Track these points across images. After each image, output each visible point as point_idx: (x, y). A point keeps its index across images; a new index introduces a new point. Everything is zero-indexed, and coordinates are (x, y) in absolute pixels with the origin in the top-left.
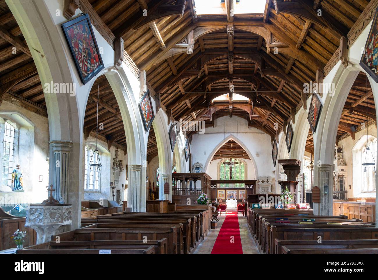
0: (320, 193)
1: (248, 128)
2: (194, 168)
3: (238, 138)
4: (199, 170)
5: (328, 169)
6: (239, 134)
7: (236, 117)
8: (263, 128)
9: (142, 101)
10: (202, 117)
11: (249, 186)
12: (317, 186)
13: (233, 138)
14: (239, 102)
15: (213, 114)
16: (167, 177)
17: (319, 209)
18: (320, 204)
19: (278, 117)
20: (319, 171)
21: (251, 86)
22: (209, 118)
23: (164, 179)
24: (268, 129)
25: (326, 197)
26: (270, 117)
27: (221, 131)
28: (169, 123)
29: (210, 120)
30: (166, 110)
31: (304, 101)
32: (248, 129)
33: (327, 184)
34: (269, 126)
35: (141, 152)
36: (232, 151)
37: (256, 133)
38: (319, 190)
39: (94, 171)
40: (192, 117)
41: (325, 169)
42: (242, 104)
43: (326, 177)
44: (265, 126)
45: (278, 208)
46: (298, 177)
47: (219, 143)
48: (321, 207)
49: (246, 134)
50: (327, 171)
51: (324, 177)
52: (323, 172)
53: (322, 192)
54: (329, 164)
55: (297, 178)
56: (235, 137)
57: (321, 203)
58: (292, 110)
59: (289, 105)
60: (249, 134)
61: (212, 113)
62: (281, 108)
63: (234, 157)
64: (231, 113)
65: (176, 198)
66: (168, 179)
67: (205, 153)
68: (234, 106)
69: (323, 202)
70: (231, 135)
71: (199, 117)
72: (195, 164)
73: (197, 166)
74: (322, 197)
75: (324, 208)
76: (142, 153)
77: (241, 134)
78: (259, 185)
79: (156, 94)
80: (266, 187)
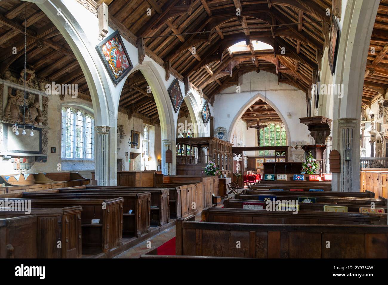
0: (340, 159)
1: (279, 84)
2: (216, 133)
3: (267, 97)
4: (223, 135)
5: (352, 125)
6: (268, 93)
7: (264, 72)
8: (295, 84)
9: (105, 44)
10: (220, 72)
11: (281, 153)
12: (337, 150)
13: (261, 97)
14: (262, 52)
15: (233, 69)
16: (170, 144)
17: (338, 182)
18: (340, 174)
19: (306, 65)
20: (338, 129)
21: (270, 28)
22: (228, 74)
23: (166, 146)
24: (302, 84)
25: (348, 165)
26: (299, 67)
27: (247, 90)
28: (167, 78)
29: (229, 76)
30: (163, 62)
31: (325, 35)
32: (278, 86)
33: (350, 146)
34: (302, 80)
35: (108, 110)
36: (269, 115)
37: (289, 90)
38: (339, 155)
39: (84, 138)
40: (207, 73)
41: (348, 125)
42: (267, 55)
43: (349, 136)
44: (298, 81)
45: (297, 179)
46: (328, 140)
47: (245, 103)
48: (341, 179)
49: (277, 91)
50: (350, 128)
51: (345, 136)
52: (344, 129)
53: (342, 158)
54: (354, 117)
55: (326, 141)
56: (263, 96)
57: (342, 174)
58: (319, 52)
59: (314, 46)
60: (279, 91)
61: (232, 67)
62: (308, 53)
63: (274, 121)
64: (258, 68)
65: (182, 168)
66: (170, 145)
67: (229, 116)
68: (257, 57)
69: (344, 172)
70: (259, 94)
71: (217, 73)
72: (217, 129)
73: (220, 130)
74: (343, 166)
75: (345, 181)
76: (110, 112)
77: (271, 91)
78: (292, 152)
79: (138, 39)
80: (300, 155)
